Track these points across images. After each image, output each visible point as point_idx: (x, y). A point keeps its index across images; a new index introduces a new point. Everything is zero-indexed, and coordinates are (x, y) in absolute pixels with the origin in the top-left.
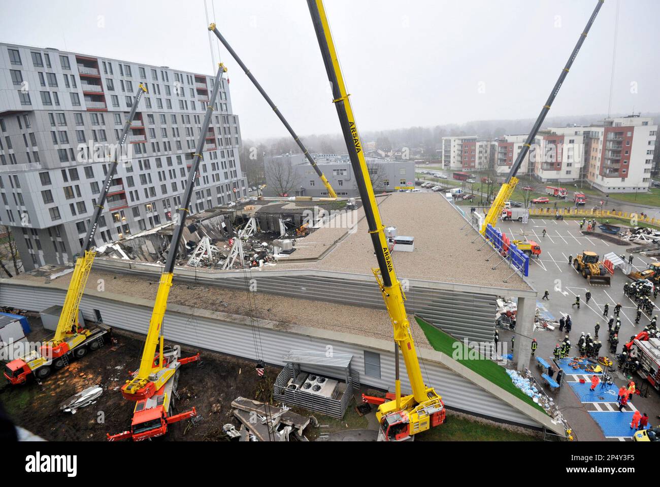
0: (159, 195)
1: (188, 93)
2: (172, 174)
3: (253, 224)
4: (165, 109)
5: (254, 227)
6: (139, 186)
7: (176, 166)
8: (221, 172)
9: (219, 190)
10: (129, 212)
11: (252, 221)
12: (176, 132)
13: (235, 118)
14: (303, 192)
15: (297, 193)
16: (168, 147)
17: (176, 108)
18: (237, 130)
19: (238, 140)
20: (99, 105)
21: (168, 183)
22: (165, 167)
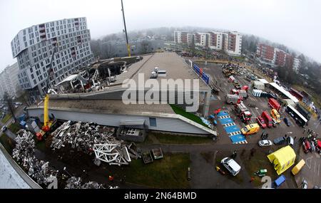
0: (63, 67)
1: (72, 25)
2: (67, 57)
3: (97, 72)
4: (64, 34)
5: (98, 73)
6: (57, 65)
7: (68, 54)
8: (83, 53)
9: (83, 60)
10: (54, 76)
11: (97, 70)
12: (67, 41)
13: (88, 31)
14: (117, 56)
15: (114, 57)
16: (65, 47)
17: (68, 32)
18: (89, 35)
19: (89, 39)
20: (44, 39)
21: (65, 61)
22: (64, 55)
